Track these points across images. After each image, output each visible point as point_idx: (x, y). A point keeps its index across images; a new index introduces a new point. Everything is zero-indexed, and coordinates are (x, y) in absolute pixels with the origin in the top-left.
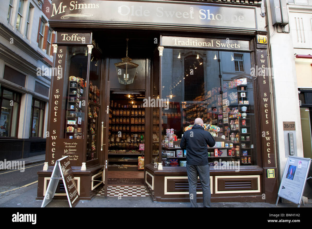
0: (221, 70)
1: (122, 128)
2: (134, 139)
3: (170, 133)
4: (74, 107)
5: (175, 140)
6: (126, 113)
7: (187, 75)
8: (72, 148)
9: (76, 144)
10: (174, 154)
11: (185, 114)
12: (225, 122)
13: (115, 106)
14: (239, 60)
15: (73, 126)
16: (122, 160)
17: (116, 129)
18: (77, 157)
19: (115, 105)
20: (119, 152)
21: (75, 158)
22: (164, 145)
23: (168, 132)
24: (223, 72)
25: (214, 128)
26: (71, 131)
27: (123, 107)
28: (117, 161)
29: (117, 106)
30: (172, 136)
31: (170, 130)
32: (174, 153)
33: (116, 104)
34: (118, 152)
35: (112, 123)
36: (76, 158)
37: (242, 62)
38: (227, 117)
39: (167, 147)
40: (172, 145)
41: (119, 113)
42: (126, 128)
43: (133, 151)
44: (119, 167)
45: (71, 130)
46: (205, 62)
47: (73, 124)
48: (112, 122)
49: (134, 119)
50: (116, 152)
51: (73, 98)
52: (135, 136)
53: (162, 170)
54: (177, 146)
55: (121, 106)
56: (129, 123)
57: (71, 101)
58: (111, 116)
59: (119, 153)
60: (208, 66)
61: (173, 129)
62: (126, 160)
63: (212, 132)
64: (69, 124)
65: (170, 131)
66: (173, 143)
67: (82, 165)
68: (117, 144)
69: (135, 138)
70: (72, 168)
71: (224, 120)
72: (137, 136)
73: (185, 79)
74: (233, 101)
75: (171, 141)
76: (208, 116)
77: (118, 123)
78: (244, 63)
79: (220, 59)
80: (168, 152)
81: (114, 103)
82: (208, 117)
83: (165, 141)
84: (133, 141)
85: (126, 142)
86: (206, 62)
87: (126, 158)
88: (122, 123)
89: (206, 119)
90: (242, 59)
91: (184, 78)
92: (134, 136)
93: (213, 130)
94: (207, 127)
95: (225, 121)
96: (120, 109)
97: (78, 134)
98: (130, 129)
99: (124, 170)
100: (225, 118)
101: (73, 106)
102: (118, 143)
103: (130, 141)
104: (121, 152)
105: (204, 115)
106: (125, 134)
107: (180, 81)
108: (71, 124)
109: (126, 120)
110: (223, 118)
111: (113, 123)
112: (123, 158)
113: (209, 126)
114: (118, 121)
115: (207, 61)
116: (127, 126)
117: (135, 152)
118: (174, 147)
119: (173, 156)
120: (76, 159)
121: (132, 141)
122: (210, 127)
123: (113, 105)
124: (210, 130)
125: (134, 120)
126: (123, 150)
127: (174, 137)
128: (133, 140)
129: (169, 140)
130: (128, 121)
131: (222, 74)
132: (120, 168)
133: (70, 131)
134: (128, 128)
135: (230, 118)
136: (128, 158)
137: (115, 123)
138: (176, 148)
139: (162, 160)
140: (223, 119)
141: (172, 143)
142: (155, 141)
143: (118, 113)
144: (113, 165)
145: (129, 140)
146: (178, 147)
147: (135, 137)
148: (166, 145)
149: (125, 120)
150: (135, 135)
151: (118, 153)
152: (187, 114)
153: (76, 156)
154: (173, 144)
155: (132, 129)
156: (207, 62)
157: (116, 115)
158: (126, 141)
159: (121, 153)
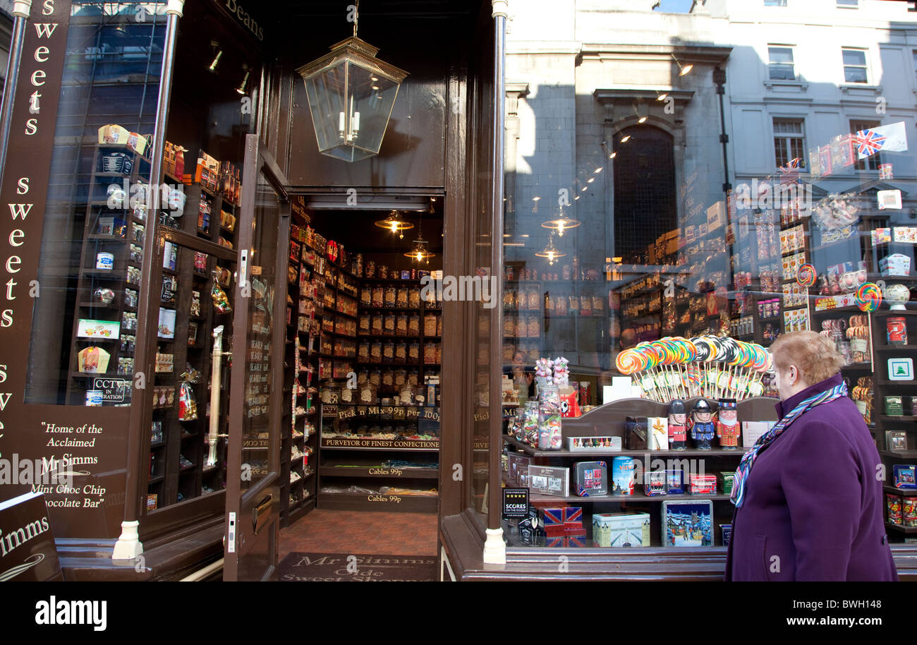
0: (730, 168)
1: (395, 351)
2: (425, 394)
3: (550, 378)
4: (115, 262)
5: (572, 414)
6: (408, 299)
7: (625, 140)
8: (76, 452)
9: (99, 431)
10: (563, 483)
11: (617, 301)
12: (792, 328)
13: (371, 273)
14: (789, 135)
15: (107, 344)
16: (380, 470)
17: (372, 354)
18: (101, 491)
19: (368, 269)
20: (371, 440)
21: (89, 496)
22: (522, 435)
23: (543, 374)
24: (735, 174)
25: (755, 356)
26: (91, 368)
27: (396, 277)
28: (363, 475)
29: (377, 271)
30: (555, 395)
31: (550, 363)
32: (562, 475)
33: (372, 265)
34: (366, 440)
35: (357, 333)
36: (94, 498)
37: (800, 140)
38: (804, 306)
39: (533, 445)
40: (556, 439)
41: (384, 297)
42: (407, 351)
43: (422, 438)
44: (371, 498)
45: (95, 365)
46: (680, 144)
47: (104, 336)
48: (358, 328)
49: (434, 318)
50: (361, 440)
51: (108, 222)
52: (431, 382)
53: (503, 569)
54: (581, 443)
55: (389, 273)
56: (417, 334)
57: (102, 236)
58: (356, 310)
59: (370, 446)
60: (690, 157)
61: (565, 361)
62: (397, 470)
63: (744, 374)
64: (86, 336)
65: (552, 369)
66: (559, 428)
67: (120, 533)
68: (362, 412)
69: (432, 390)
70: (59, 549)
71: (786, 318)
72: (437, 382)
73: (614, 159)
74: (833, 231)
75: (549, 417)
76: (709, 305)
77: (379, 335)
78: (805, 144)
79: (727, 133)
80: (538, 473)
81: (365, 265)
82: (711, 310)
83: (524, 417)
84: (423, 401)
85: (397, 403)
86: (684, 144)
87: (397, 465)
88: (392, 334)
89: (701, 319)
90: (800, 132)
91: (613, 155)
92: (428, 380)
93: (748, 368)
94: (721, 352)
95: (795, 325)
96: (387, 284)
97: (106, 384)
98: (422, 353)
99: (389, 507)
100: (791, 313)
101: (110, 257)
102: (368, 406)
103: (413, 402)
104: (379, 440)
105: (691, 302)
106: (404, 371)
107: (598, 171)
108: (98, 335)
109: (408, 323)
110: (782, 309)
111: (361, 333)
112: (387, 464)
113: (731, 346)
114: (380, 328)
115: (687, 140)
116: (412, 343)
117: (430, 441)
118: (565, 446)
119: (558, 492)
120: (95, 505)
121: (420, 402)
122: (737, 352)
123: (364, 270)
124: (733, 367)
125: (435, 322)
126: (386, 435)
127: (564, 399)
128: (421, 398)
129: (541, 412)
130: (415, 325)
131: (731, 181)
132: (375, 500)
133: (86, 367)
134: (414, 353)
135: (817, 309)
136: (404, 464)
137: (371, 332)
138: (576, 454)
139: (505, 516)
140: (781, 315)
141: (557, 428)
142: (506, 399)
143: (379, 297)
144: (349, 490)
145: (406, 398)
146: (584, 445)
147: (432, 385)
148: (529, 437)
149: (405, 323)
150: (431, 377)
151: (367, 443)
152: (623, 302)
153: (94, 491)
154: (559, 435)
155: (427, 355)
156: (685, 146)
157: (371, 304)
158: (397, 398)
159: (379, 446)
